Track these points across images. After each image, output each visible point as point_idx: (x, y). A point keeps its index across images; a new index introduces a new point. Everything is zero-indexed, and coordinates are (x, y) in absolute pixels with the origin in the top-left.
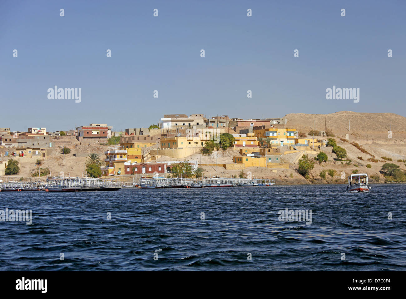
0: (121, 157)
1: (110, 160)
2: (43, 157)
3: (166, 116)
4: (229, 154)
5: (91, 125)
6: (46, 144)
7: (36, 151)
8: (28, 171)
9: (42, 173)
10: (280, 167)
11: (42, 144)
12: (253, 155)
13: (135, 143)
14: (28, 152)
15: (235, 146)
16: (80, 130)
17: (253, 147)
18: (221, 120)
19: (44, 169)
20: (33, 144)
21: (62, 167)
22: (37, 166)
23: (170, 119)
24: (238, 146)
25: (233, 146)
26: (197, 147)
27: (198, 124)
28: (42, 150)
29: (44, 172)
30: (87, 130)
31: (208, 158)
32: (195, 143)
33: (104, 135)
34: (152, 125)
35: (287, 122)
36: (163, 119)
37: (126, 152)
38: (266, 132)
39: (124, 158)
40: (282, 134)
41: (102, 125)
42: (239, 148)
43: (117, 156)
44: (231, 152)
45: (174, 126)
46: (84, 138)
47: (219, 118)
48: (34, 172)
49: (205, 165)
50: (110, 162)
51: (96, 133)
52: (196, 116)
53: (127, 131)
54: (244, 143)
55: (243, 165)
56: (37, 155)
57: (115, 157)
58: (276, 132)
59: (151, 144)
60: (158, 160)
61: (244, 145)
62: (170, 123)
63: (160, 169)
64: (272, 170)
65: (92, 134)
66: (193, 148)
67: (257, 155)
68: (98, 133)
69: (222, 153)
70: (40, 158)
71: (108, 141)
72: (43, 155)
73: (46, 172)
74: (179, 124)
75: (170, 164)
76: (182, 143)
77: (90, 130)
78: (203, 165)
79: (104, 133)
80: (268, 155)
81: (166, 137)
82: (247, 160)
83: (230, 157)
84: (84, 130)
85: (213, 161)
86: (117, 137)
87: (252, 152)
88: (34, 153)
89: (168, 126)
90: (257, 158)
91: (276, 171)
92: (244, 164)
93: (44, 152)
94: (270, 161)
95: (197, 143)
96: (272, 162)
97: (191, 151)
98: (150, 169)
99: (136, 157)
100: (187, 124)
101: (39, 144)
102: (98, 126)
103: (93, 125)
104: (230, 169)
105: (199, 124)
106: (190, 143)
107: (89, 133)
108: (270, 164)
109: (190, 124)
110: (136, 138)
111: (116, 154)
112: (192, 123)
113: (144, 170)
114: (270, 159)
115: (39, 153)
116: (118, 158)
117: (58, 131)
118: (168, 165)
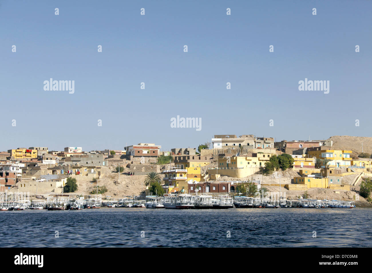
0: (181, 176)
1: (170, 179)
2: (98, 175)
3: (217, 136)
4: (289, 175)
5: (139, 144)
6: (100, 162)
7: (91, 170)
8: (85, 189)
9: (99, 190)
10: (341, 188)
11: (96, 162)
12: (314, 176)
13: (190, 162)
14: (84, 171)
15: (294, 167)
16: (130, 150)
17: (311, 168)
18: (266, 142)
19: (101, 187)
20: (87, 163)
21: (117, 185)
22: (93, 185)
23: (220, 139)
24: (296, 166)
25: (292, 167)
26: (257, 167)
27: (248, 144)
28: (98, 168)
29: (101, 190)
30: (138, 149)
31: (269, 178)
32: (253, 163)
33: (154, 154)
34: (201, 145)
35: (333, 145)
36: (214, 139)
37: (186, 171)
38: (322, 153)
39: (184, 177)
40: (338, 155)
41: (150, 145)
42: (298, 170)
43: (177, 174)
44: (290, 172)
45: (224, 146)
46: (134, 156)
47: (265, 139)
48: (91, 190)
49: (267, 185)
50: (170, 180)
51: (147, 153)
52: (247, 136)
53: (174, 150)
54: (302, 164)
55: (305, 186)
56: (92, 173)
57: (175, 176)
58: (332, 153)
59: (205, 163)
60: (218, 180)
61: (302, 166)
62: (221, 144)
63: (224, 188)
64: (335, 192)
65: (143, 153)
66: (253, 168)
67: (318, 176)
68: (148, 152)
69: (282, 173)
70: (95, 176)
71: (157, 161)
72: (98, 173)
73: (103, 191)
74: (229, 144)
75: (233, 184)
76: (241, 163)
77: (141, 149)
78: (266, 185)
79: (154, 152)
80: (329, 177)
81: (224, 157)
82: (309, 181)
83: (290, 177)
84: (135, 149)
85: (274, 182)
86: (166, 157)
87: (312, 173)
88: (90, 171)
89: (218, 146)
90: (319, 179)
91: (339, 193)
92: (307, 185)
93: (99, 170)
94: (331, 182)
95: (255, 163)
96: (333, 184)
97: (251, 171)
98: (214, 189)
99: (196, 177)
100: (237, 144)
101: (92, 162)
102: (146, 146)
103: (141, 144)
104: (293, 190)
105: (250, 144)
106: (249, 163)
107: (140, 152)
108: (331, 186)
109: (240, 145)
110: (191, 158)
111: (177, 173)
112: (242, 144)
113: (207, 189)
114: (331, 180)
115: (94, 171)
116: (178, 177)
117: (93, 151)
118: (232, 184)
